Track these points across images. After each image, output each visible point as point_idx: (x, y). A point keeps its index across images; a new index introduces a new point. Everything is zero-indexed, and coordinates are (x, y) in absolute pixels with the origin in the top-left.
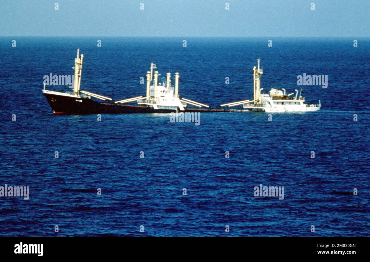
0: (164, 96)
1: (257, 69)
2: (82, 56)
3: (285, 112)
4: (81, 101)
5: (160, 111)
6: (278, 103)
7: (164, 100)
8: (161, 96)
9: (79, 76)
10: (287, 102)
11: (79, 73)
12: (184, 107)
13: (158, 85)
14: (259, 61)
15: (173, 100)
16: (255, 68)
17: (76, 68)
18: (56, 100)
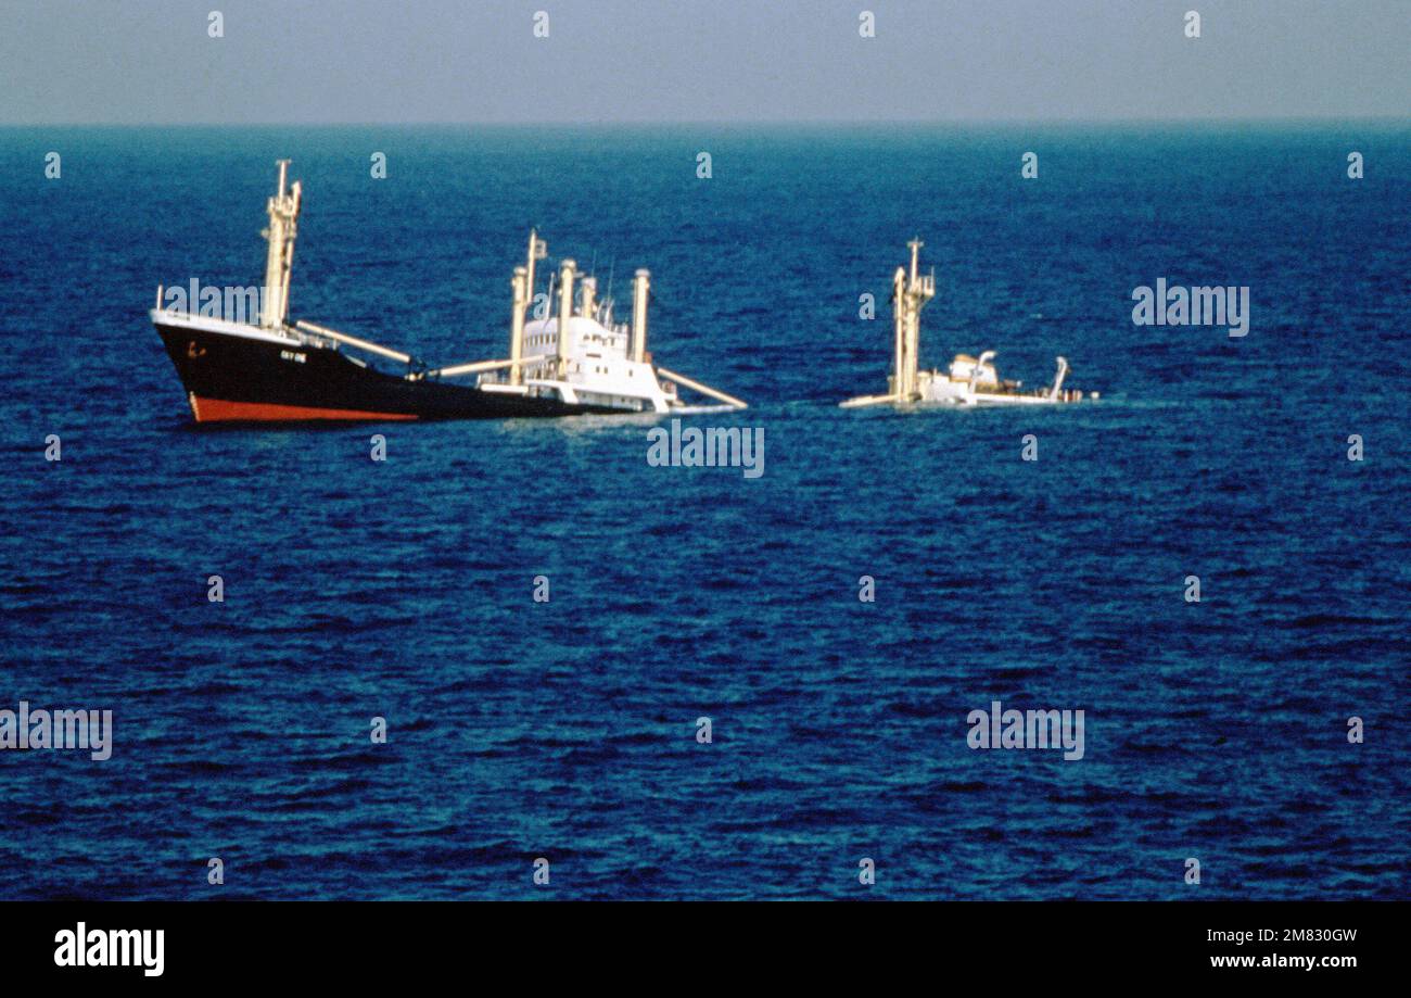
0: (598, 356)
1: (906, 279)
2: (296, 188)
4: (301, 358)
5: (584, 409)
7: (598, 370)
8: (589, 355)
9: (284, 267)
11: (284, 252)
12: (669, 402)
13: (573, 314)
14: (915, 247)
15: (631, 373)
16: (900, 273)
17: (273, 232)
18: (203, 352)
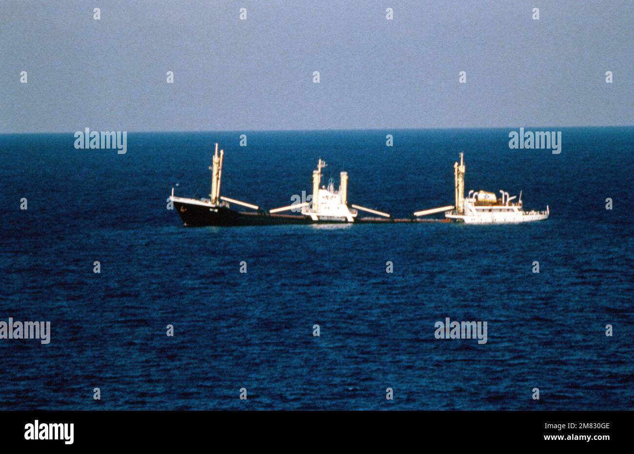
0: (325, 203)
1: (459, 165)
2: (222, 152)
3: (493, 222)
4: (216, 211)
5: (320, 222)
6: (483, 210)
7: (325, 208)
9: (218, 179)
10: (497, 209)
11: (218, 173)
12: (354, 218)
13: (320, 189)
14: (462, 155)
15: (338, 208)
16: (456, 164)
17: (213, 167)
18: (186, 209)
